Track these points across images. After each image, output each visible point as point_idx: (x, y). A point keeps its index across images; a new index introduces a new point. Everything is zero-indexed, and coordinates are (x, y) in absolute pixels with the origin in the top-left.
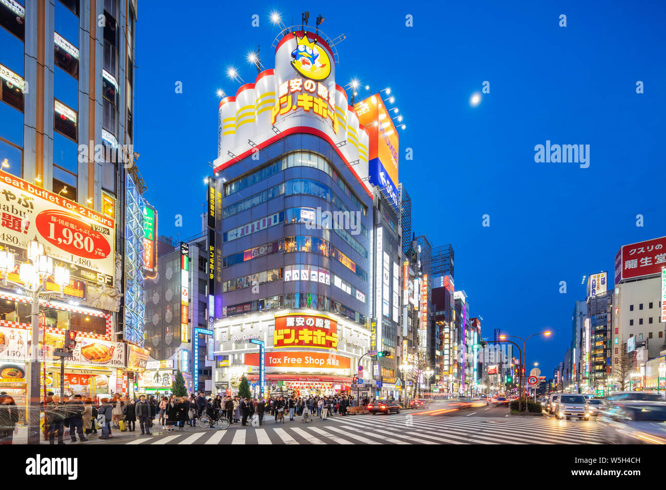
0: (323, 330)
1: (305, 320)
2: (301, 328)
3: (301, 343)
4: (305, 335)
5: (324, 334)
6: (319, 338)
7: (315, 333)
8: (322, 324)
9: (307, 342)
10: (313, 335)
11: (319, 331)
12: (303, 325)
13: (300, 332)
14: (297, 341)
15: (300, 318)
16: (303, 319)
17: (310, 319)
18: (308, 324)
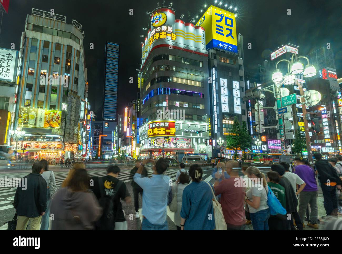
0: (164, 127)
1: (156, 124)
2: (154, 128)
3: (155, 134)
4: (156, 131)
5: (164, 129)
6: (162, 131)
7: (160, 129)
8: (164, 125)
9: (157, 134)
10: (159, 131)
11: (162, 128)
12: (155, 126)
13: (154, 130)
14: (153, 134)
15: (154, 124)
16: (155, 124)
17: (158, 124)
18: (157, 126)
